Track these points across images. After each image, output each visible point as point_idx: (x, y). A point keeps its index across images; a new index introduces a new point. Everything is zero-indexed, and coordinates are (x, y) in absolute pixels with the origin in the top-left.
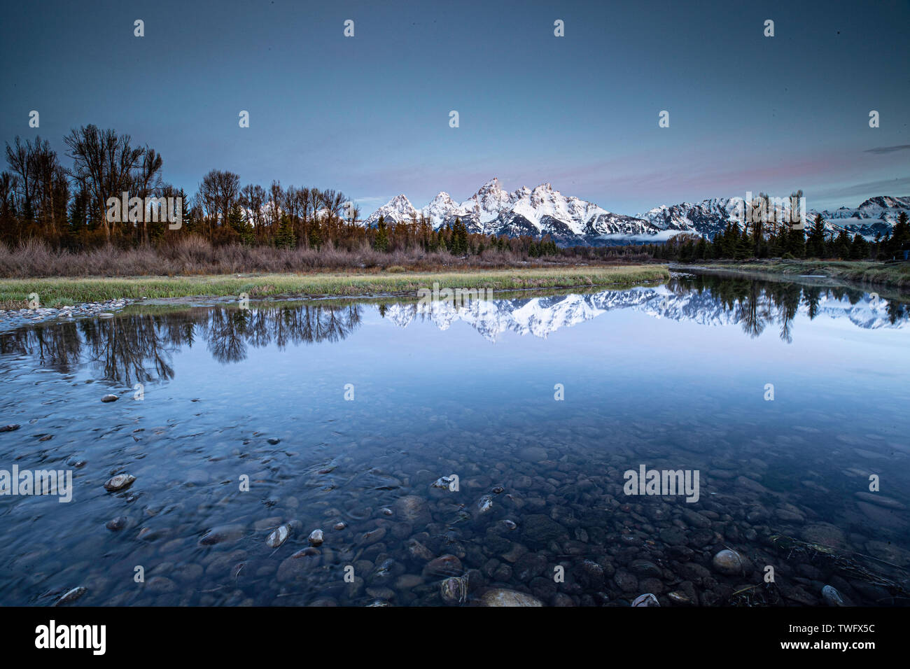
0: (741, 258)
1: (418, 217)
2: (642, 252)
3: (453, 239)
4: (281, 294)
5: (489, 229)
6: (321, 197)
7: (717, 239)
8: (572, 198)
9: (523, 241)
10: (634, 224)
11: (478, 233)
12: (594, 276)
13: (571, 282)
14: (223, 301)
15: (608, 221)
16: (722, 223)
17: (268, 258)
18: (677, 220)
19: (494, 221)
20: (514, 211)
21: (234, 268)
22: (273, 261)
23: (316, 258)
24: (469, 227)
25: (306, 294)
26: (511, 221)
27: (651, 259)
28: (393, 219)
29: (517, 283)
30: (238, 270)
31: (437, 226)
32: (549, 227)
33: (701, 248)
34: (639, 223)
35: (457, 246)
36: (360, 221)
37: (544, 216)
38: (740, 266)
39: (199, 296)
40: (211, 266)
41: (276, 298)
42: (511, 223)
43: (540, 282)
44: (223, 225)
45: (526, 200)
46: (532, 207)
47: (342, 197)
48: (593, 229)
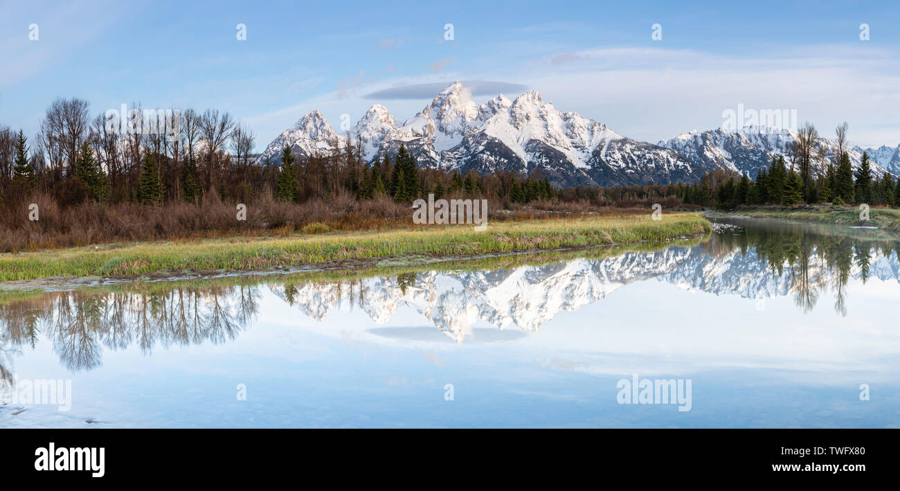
0: (788, 204)
1: (342, 145)
2: (669, 194)
3: (395, 177)
4: (159, 272)
5: (449, 161)
6: (198, 122)
7: (762, 177)
8: (570, 113)
9: (502, 179)
10: (658, 154)
11: (432, 167)
12: (614, 231)
13: (582, 240)
14: (84, 283)
15: (622, 150)
16: (764, 157)
17: (132, 220)
18: (711, 151)
19: (456, 148)
20: (486, 132)
21: (89, 237)
22: (138, 224)
23: (197, 216)
24: (419, 159)
25: (193, 270)
26: (481, 148)
27: (681, 204)
28: (301, 150)
29: (504, 243)
30: (95, 241)
31: (369, 158)
32: (539, 157)
33: (743, 189)
34: (664, 154)
35: (401, 189)
36: (255, 156)
37: (531, 141)
38: (790, 214)
39: (52, 277)
40: (60, 236)
41: (153, 277)
42: (482, 152)
43: (539, 240)
44: (68, 175)
45: (504, 115)
46: (512, 126)
47: (229, 119)
48: (601, 160)
